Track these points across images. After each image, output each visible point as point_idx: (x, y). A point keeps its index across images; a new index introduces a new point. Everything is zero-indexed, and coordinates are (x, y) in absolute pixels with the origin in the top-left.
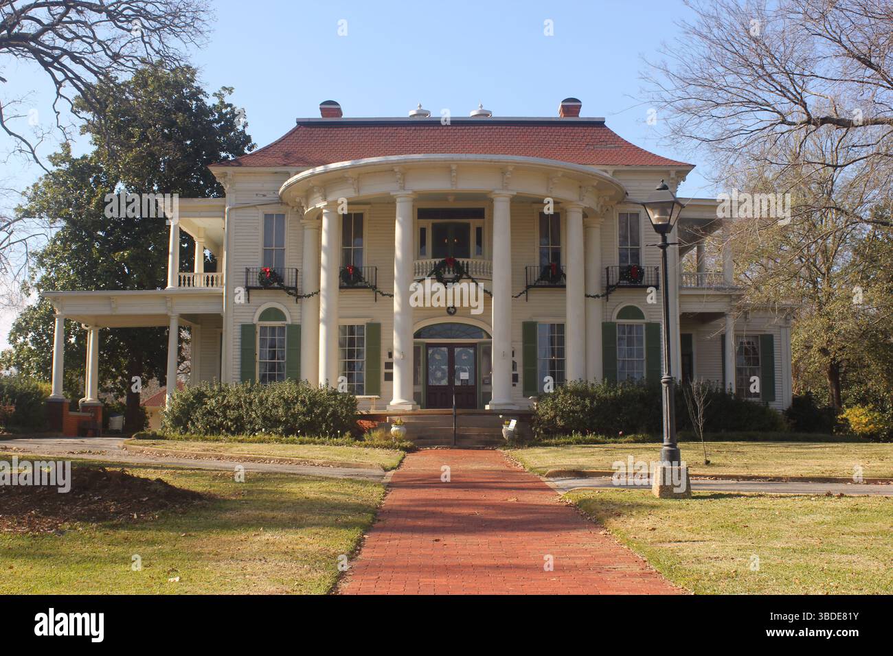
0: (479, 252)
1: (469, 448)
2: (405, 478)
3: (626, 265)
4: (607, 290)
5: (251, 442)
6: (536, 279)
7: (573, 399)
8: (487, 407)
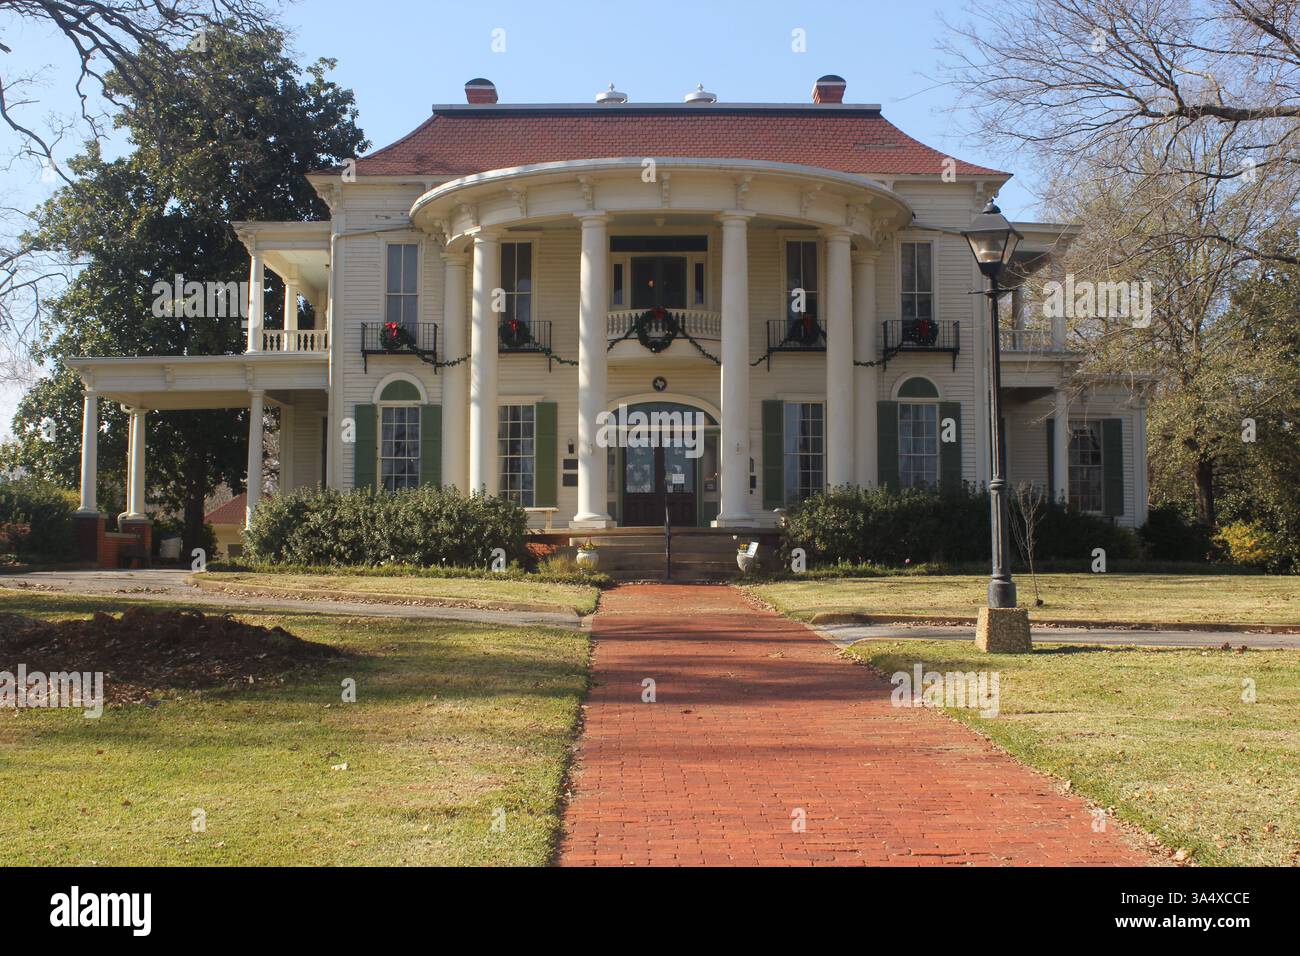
0: (700, 298)
1: (688, 583)
2: (611, 625)
3: (911, 318)
4: (885, 354)
5: (374, 575)
6: (782, 340)
7: (839, 513)
8: (714, 524)
